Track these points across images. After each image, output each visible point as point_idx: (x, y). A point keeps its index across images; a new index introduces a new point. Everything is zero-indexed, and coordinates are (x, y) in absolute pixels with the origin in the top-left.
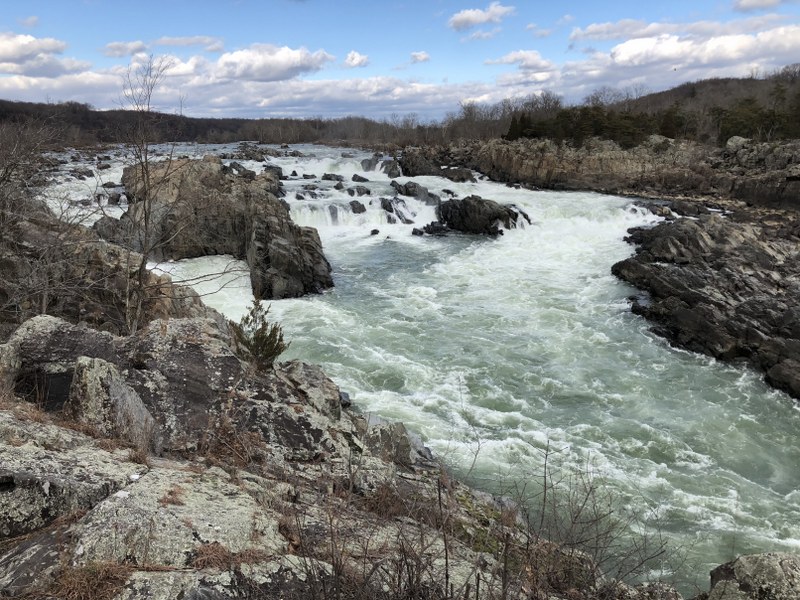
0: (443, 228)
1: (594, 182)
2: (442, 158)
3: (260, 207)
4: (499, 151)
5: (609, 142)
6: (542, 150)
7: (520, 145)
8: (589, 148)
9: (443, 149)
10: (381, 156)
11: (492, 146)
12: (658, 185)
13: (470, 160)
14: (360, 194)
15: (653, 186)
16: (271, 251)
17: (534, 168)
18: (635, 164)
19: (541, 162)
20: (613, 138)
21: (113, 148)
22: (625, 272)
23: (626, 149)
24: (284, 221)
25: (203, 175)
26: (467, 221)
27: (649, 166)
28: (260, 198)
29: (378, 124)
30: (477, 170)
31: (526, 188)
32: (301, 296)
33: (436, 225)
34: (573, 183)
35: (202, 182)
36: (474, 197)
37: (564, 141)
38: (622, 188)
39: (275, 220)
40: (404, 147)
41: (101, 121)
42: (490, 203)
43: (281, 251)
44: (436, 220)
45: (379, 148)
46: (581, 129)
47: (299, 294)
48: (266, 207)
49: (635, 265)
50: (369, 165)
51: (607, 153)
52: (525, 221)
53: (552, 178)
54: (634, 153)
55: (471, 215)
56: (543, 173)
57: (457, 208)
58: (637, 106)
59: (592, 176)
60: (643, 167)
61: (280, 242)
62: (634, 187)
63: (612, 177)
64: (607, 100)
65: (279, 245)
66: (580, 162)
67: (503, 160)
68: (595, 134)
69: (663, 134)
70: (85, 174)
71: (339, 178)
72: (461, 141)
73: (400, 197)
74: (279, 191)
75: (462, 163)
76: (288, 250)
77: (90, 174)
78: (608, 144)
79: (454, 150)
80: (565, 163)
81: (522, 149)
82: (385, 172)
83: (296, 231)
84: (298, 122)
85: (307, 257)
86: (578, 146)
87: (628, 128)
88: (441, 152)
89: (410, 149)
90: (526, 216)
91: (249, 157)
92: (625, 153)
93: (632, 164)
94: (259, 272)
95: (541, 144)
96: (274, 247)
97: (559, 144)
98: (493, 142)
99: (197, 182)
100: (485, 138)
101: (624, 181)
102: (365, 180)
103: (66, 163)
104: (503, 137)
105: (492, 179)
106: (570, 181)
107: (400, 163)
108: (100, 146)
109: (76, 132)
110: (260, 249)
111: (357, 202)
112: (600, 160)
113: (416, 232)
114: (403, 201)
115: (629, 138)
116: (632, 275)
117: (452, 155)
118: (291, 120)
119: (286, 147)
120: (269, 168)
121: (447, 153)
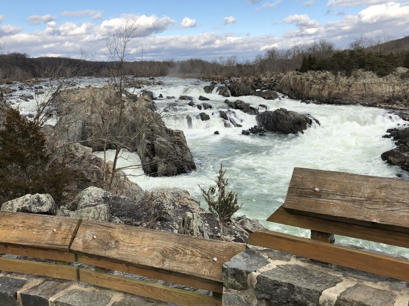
0: (262, 130)
1: (360, 99)
2: (256, 85)
3: (145, 117)
4: (295, 79)
5: (369, 72)
6: (325, 78)
7: (309, 75)
8: (356, 77)
9: (256, 79)
10: (216, 83)
11: (290, 76)
12: (404, 100)
13: (275, 85)
14: (205, 108)
15: (401, 101)
16: (156, 146)
17: (319, 90)
18: (388, 87)
19: (324, 86)
20: (372, 70)
21: (43, 81)
22: (391, 158)
23: (382, 77)
24: (162, 126)
25: (106, 98)
26: (278, 125)
27: (397, 88)
28: (143, 112)
29: (210, 64)
30: (280, 91)
31: (315, 103)
32: (176, 175)
33: (257, 128)
34: (346, 100)
35: (106, 102)
36: (281, 109)
37: (339, 72)
38: (380, 102)
39: (156, 126)
40: (229, 78)
41: (33, 64)
42: (293, 113)
43: (162, 145)
44: (256, 125)
45: (213, 79)
46: (351, 64)
47: (175, 173)
48: (149, 118)
49: (398, 153)
50: (208, 90)
51: (368, 80)
52: (317, 124)
53: (332, 96)
54: (387, 80)
55: (281, 121)
56: (325, 93)
57: (271, 117)
58: (385, 49)
59: (359, 95)
60: (394, 88)
61: (161, 139)
62: (388, 102)
63: (373, 95)
64: (365, 45)
65: (161, 142)
66: (350, 86)
67: (298, 85)
68: (360, 68)
69: (405, 67)
70: (28, 97)
71: (190, 98)
72: (268, 73)
73: (232, 110)
74: (153, 107)
75: (270, 88)
76: (167, 145)
77: (32, 97)
78: (368, 74)
79: (264, 79)
80: (340, 87)
81: (311, 78)
82: (219, 94)
83: (170, 132)
84: (159, 63)
85: (178, 149)
86: (348, 75)
87: (382, 63)
88: (255, 81)
89: (234, 79)
90: (317, 122)
91: (131, 86)
92: (381, 79)
93: (386, 86)
94: (148, 159)
95: (324, 75)
96: (158, 143)
97: (336, 74)
98: (290, 73)
99: (103, 102)
100: (284, 71)
101: (381, 98)
102: (208, 99)
103: (16, 91)
104: (297, 70)
105: (291, 97)
106: (344, 98)
107: (229, 88)
108: (34, 79)
109: (18, 71)
110: (148, 144)
111: (204, 114)
112: (364, 84)
113: (245, 133)
114: (234, 112)
115: (383, 70)
116: (396, 160)
117: (263, 83)
118: (154, 62)
119: (153, 79)
120: (145, 92)
121: (259, 81)
